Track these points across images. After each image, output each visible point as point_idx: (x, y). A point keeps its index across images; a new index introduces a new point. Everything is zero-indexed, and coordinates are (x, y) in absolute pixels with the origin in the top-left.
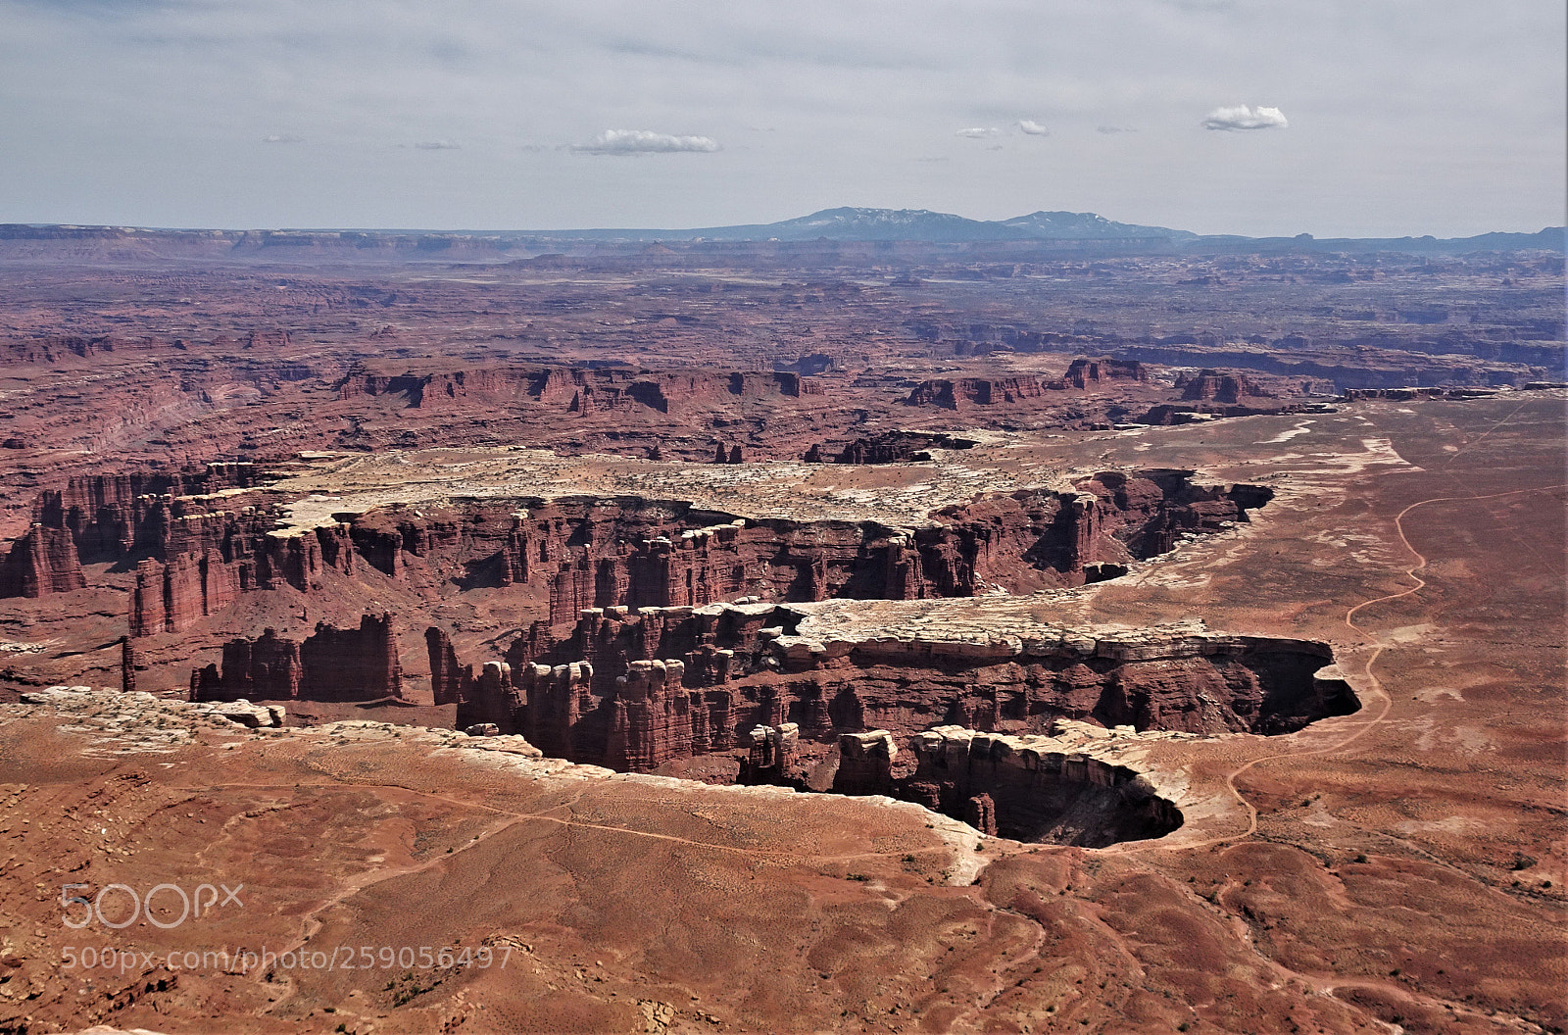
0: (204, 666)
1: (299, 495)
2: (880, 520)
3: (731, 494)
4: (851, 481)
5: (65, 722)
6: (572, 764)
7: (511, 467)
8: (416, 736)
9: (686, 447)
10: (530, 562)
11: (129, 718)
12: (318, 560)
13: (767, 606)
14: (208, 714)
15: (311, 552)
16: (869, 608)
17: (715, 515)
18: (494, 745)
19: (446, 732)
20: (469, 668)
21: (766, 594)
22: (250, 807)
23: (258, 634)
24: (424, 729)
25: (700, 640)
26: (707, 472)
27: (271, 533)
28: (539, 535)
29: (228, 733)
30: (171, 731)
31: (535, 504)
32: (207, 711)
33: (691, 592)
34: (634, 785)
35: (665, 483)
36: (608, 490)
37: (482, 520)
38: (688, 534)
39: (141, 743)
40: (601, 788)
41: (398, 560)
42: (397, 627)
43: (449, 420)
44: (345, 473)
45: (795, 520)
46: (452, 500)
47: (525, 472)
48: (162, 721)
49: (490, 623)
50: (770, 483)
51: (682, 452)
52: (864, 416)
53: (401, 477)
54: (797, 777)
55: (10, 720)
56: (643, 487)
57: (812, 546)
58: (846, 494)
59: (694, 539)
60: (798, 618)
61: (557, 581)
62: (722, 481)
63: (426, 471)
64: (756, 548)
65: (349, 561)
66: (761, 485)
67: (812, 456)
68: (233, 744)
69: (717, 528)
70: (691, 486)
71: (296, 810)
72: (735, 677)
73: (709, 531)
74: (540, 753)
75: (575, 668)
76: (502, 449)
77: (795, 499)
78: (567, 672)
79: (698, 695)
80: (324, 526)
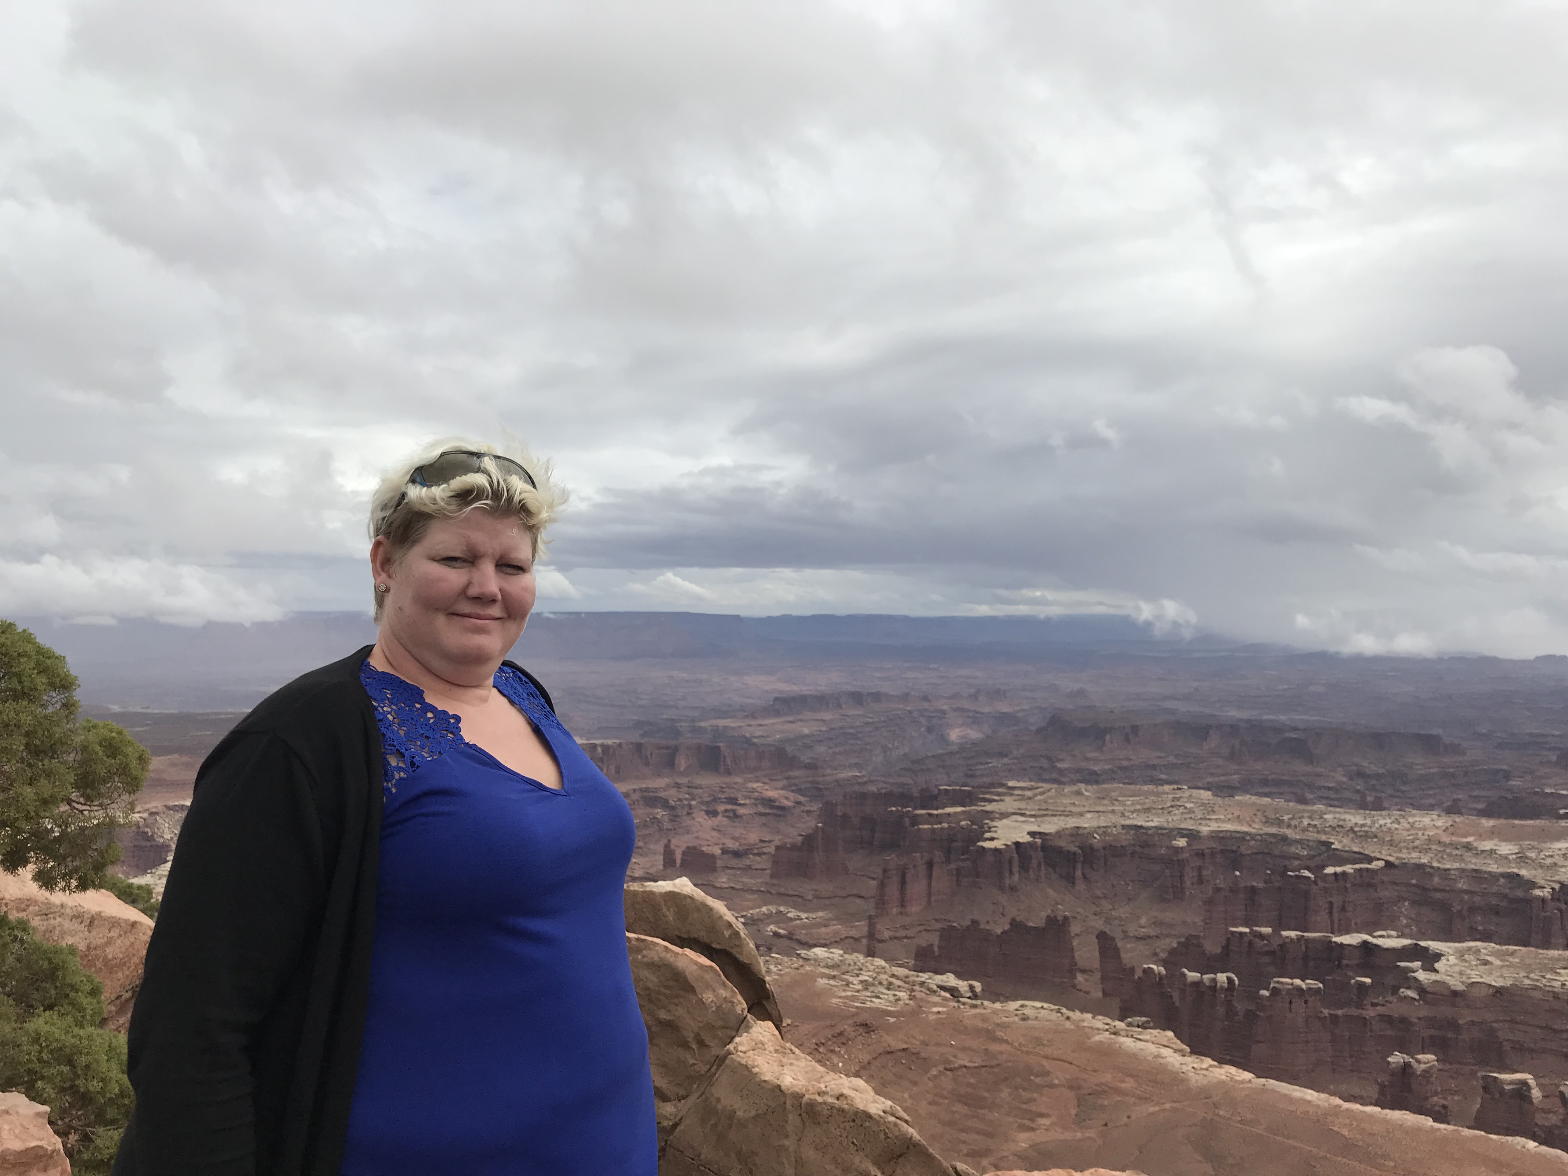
0: (924, 944)
1: (1004, 815)
2: (1523, 872)
3: (1371, 838)
4: (1492, 834)
5: (823, 976)
6: (1215, 1063)
7: (1173, 803)
8: (1083, 1021)
9: (1331, 794)
10: (1188, 884)
11: (867, 978)
12: (1016, 869)
13: (1406, 942)
14: (924, 983)
15: (1010, 862)
16: (1513, 954)
17: (1358, 856)
18: (1148, 1037)
19: (1108, 1020)
20: (1133, 969)
21: (1407, 931)
22: (950, 1062)
23: (968, 923)
24: (1089, 1016)
25: (1339, 966)
26: (1348, 817)
27: (980, 844)
28: (1197, 862)
29: (935, 999)
30: (897, 993)
31: (1192, 836)
32: (923, 980)
33: (1332, 922)
34: (1273, 1091)
35: (1309, 824)
36: (1257, 828)
37: (1149, 846)
38: (1330, 870)
39: (874, 999)
40: (1243, 1089)
41: (1078, 873)
42: (1075, 928)
43: (1125, 763)
44: (1039, 800)
45: (1435, 864)
46: (1123, 827)
47: (1186, 808)
48: (890, 984)
49: (1153, 933)
50: (1408, 830)
51: (1327, 798)
52: (1507, 776)
53: (1084, 806)
54: (1437, 1108)
55: (787, 970)
56: (1289, 826)
57: (1452, 891)
58: (1487, 845)
59: (1335, 874)
60: (1438, 956)
61: (1209, 902)
62: (1362, 826)
63: (1106, 802)
64: (1397, 888)
65: (1039, 870)
66: (1400, 832)
67: (1452, 810)
68: (940, 1009)
69: (1358, 866)
70: (1333, 828)
71: (983, 1070)
72: (1374, 1005)
73: (1349, 868)
74: (1188, 1049)
75: (1222, 977)
76: (1167, 788)
77: (1434, 847)
78: (1214, 980)
79: (1336, 1016)
80: (1021, 840)
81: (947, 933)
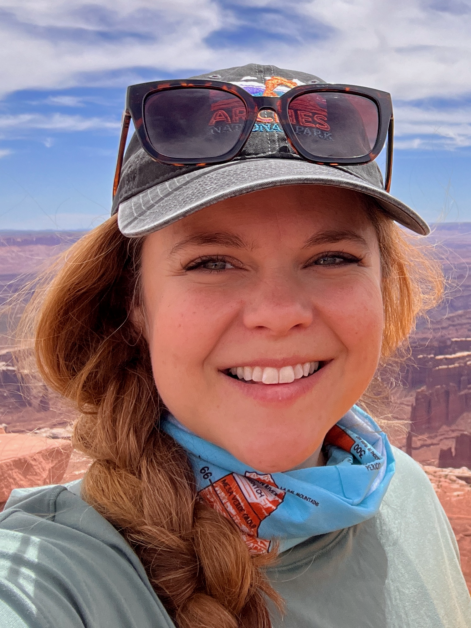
0: (445, 448)
14: (447, 475)
22: (467, 530)
68: (459, 493)
81: (460, 440)
